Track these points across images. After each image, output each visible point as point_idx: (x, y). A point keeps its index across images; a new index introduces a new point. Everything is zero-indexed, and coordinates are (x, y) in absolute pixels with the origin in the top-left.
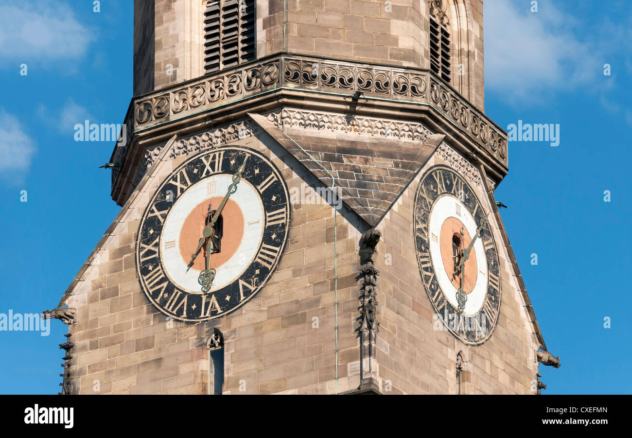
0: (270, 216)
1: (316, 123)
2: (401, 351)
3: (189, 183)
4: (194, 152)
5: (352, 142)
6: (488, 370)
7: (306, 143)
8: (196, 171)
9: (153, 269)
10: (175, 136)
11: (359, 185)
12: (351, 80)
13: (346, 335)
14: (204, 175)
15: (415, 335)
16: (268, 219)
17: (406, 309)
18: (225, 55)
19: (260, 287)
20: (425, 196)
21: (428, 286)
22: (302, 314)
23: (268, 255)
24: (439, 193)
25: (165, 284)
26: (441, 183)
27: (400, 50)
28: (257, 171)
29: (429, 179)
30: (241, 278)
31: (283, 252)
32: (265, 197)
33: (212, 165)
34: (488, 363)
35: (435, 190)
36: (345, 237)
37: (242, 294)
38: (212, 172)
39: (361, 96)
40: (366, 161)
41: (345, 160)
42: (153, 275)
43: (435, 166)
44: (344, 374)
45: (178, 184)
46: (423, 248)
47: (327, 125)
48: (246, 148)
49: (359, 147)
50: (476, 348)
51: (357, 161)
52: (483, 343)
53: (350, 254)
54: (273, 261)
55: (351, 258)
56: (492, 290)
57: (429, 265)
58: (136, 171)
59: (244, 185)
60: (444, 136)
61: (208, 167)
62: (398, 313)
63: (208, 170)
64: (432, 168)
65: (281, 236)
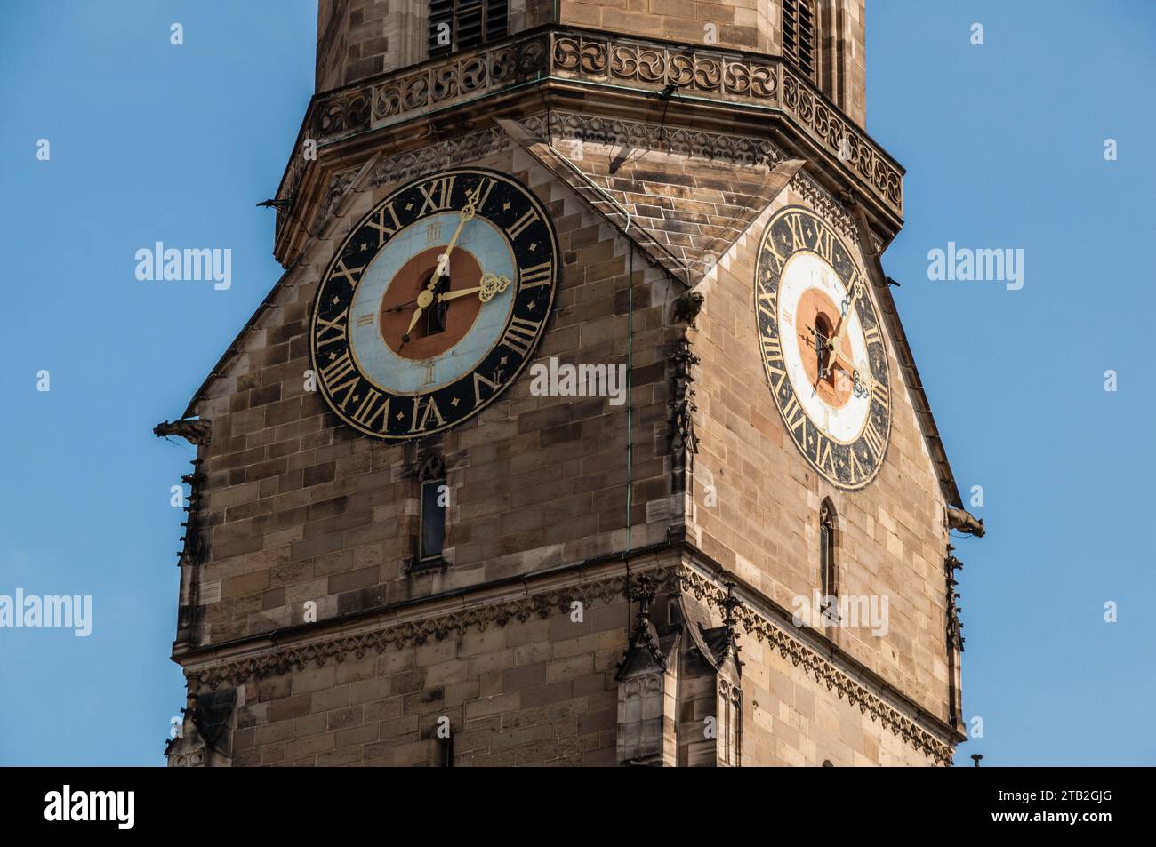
0: (525, 275)
1: (602, 134)
2: (732, 489)
3: (399, 226)
4: (408, 178)
5: (659, 165)
6: (870, 531)
7: (587, 162)
8: (409, 207)
9: (336, 358)
10: (378, 154)
11: (669, 227)
12: (658, 70)
13: (644, 459)
14: (422, 213)
15: (755, 465)
16: (523, 279)
17: (743, 423)
19: (507, 384)
20: (773, 251)
21: (777, 390)
22: (574, 425)
23: (521, 335)
24: (795, 248)
25: (355, 381)
26: (798, 234)
27: (737, 29)
28: (507, 206)
29: (780, 228)
30: (479, 369)
31: (545, 330)
32: (519, 246)
33: (436, 198)
34: (870, 520)
35: (789, 244)
36: (645, 306)
37: (477, 396)
38: (435, 208)
39: (674, 95)
40: (681, 192)
41: (647, 189)
42: (335, 368)
43: (790, 207)
44: (639, 519)
45: (381, 228)
46: (769, 330)
47: (618, 137)
48: (490, 171)
49: (669, 172)
50: (852, 495)
51: (667, 192)
52: (862, 488)
53: (653, 331)
54: (528, 344)
55: (655, 338)
56: (877, 407)
57: (778, 358)
58: (315, 211)
59: (487, 228)
60: (804, 162)
61: (429, 201)
62: (728, 427)
63: (429, 205)
64: (784, 208)
65: (542, 306)
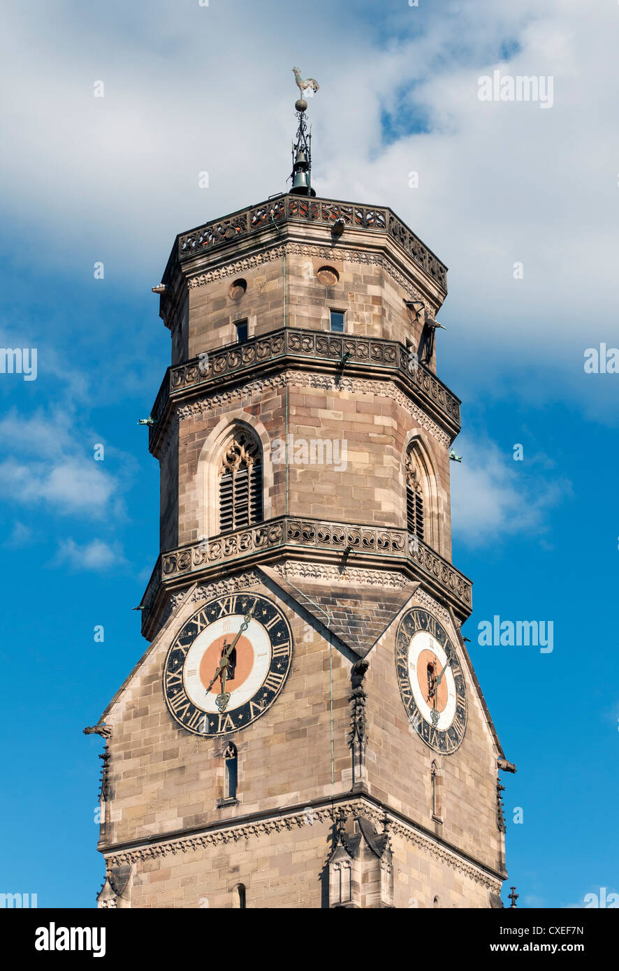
0: (276, 649)
1: (314, 573)
2: (386, 760)
3: (208, 623)
4: (212, 597)
5: (344, 589)
6: (457, 775)
7: (306, 589)
8: (213, 612)
9: (178, 693)
10: (196, 584)
11: (350, 623)
12: (342, 538)
13: (340, 747)
14: (220, 616)
15: (397, 747)
16: (274, 652)
17: (390, 725)
18: (237, 518)
19: (267, 708)
20: (404, 632)
21: (408, 706)
22: (303, 730)
23: (274, 681)
24: (416, 630)
25: (188, 706)
26: (418, 622)
27: (382, 513)
28: (265, 613)
29: (408, 619)
30: (252, 700)
31: (286, 679)
32: (272, 634)
33: (227, 608)
34: (457, 769)
35: (413, 628)
36: (338, 666)
37: (252, 714)
38: (227, 613)
39: (351, 551)
40: (356, 604)
41: (338, 603)
42: (177, 698)
43: (412, 608)
44: (338, 779)
45: (199, 623)
46: (403, 675)
47: (322, 574)
48: (255, 593)
49: (349, 592)
50: (448, 758)
51: (348, 604)
52: (453, 753)
53: (343, 680)
54: (278, 686)
55: (344, 684)
56: (460, 710)
57: (408, 689)
58: (163, 613)
59: (254, 624)
60: (419, 583)
61: (224, 609)
62: (383, 729)
63: (223, 612)
64: (410, 609)
65: (285, 666)
